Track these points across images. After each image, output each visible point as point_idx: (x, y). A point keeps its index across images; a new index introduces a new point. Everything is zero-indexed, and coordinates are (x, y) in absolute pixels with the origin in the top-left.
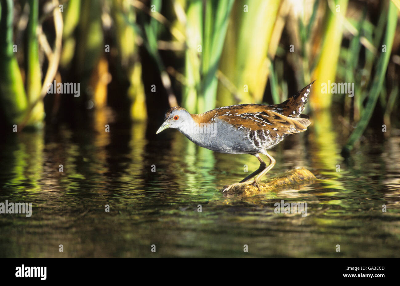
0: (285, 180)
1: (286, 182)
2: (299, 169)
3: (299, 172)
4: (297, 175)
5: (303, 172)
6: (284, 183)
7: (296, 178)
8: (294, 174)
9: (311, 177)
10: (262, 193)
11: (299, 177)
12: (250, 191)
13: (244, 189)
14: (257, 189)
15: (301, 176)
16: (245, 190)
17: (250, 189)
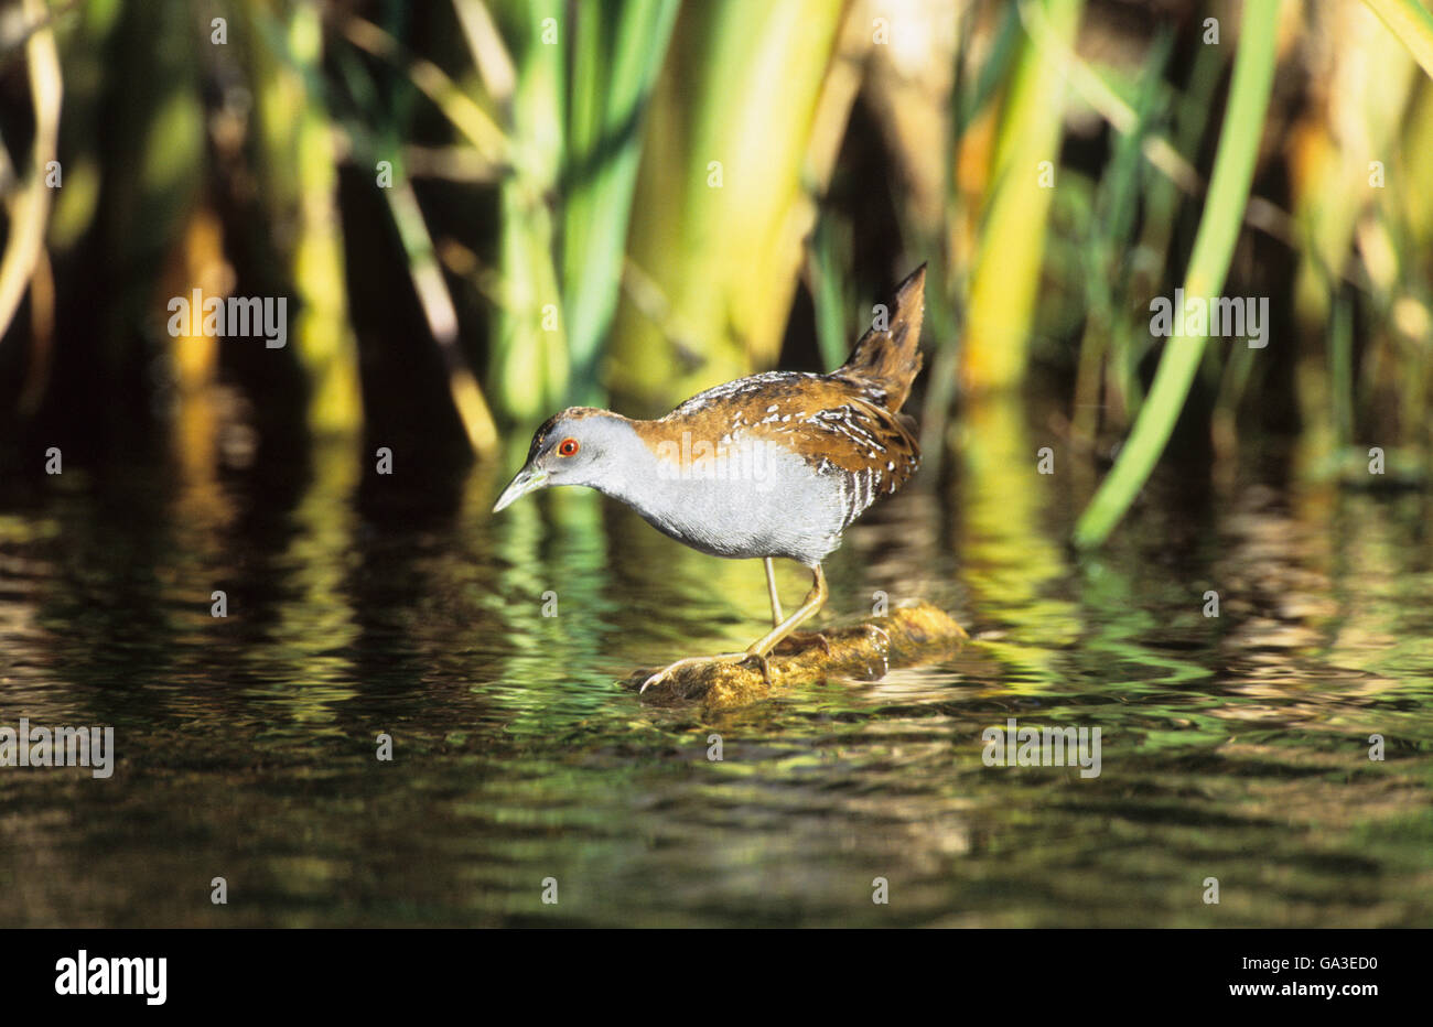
0: (859, 648)
1: (862, 655)
2: (908, 608)
3: (909, 618)
4: (903, 627)
5: (925, 617)
6: (856, 655)
7: (899, 641)
8: (892, 627)
9: (952, 634)
10: (775, 692)
11: (909, 635)
12: (733, 687)
13: (713, 678)
14: (757, 678)
15: (917, 634)
16: (714, 684)
17: (732, 678)
